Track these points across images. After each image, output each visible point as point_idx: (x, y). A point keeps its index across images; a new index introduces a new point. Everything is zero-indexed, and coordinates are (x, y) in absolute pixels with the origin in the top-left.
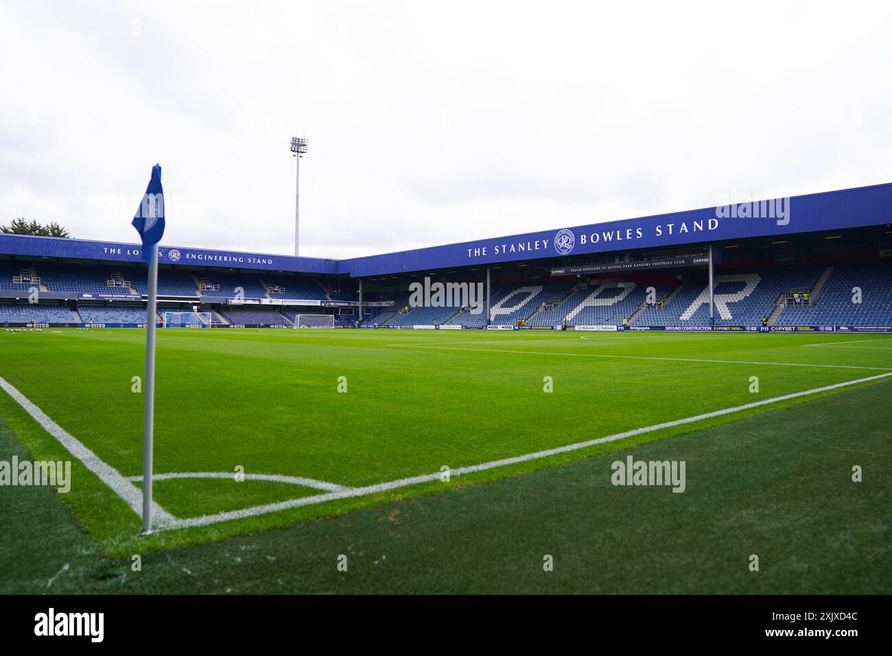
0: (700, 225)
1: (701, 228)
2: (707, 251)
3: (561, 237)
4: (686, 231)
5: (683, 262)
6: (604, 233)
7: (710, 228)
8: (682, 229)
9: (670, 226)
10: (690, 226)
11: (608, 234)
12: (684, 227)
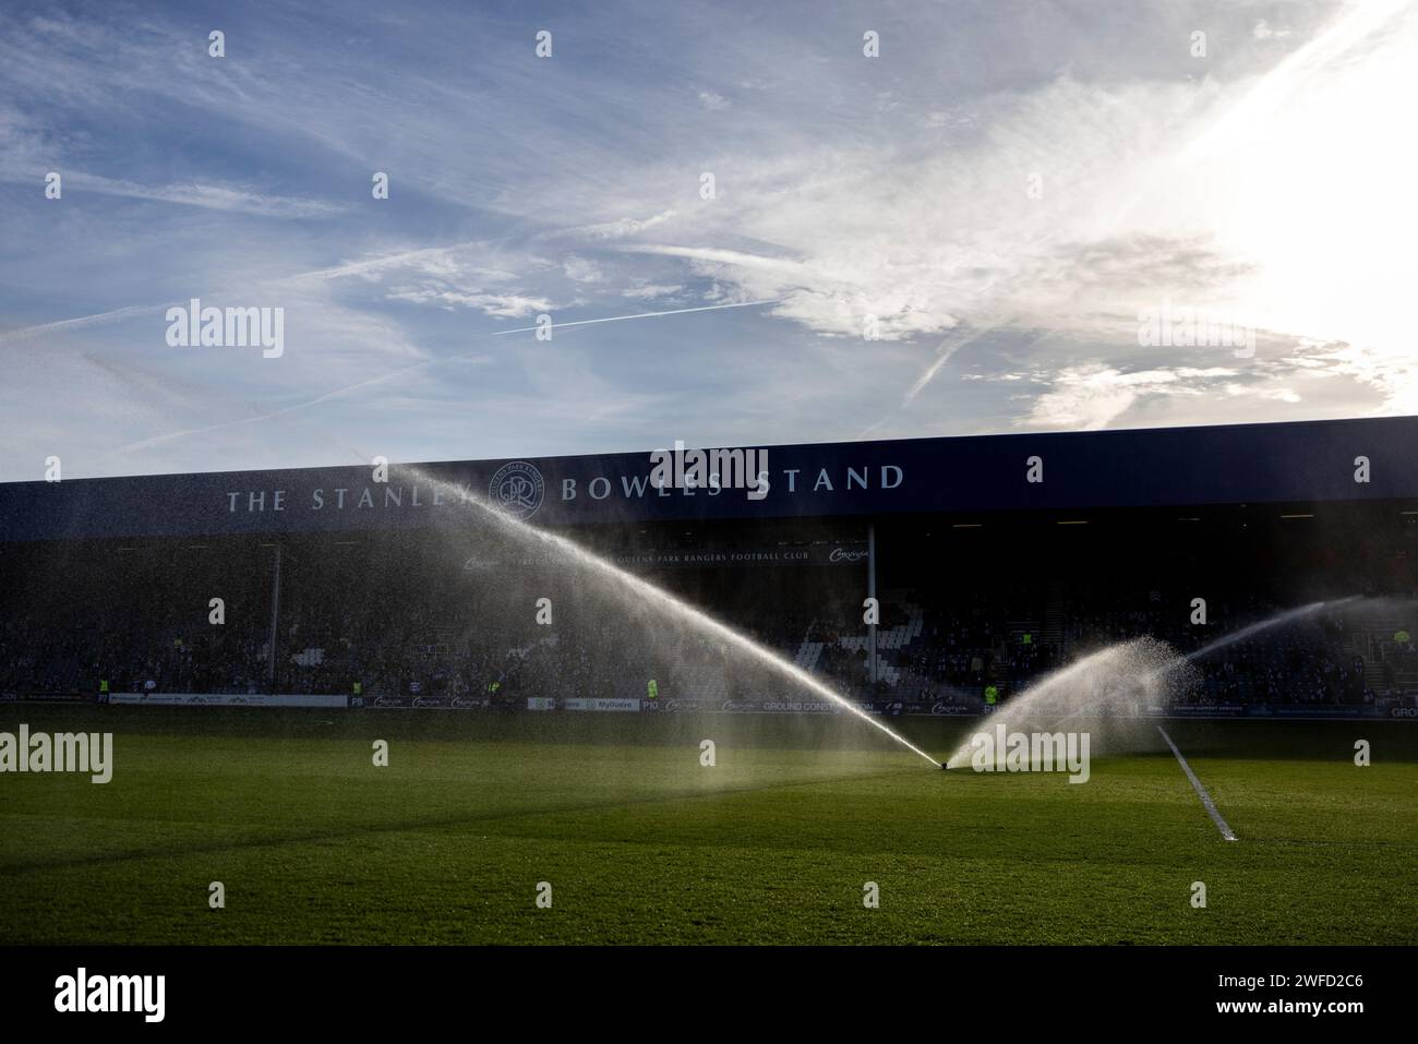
0: (862, 477)
1: (864, 484)
2: (865, 536)
3: (508, 478)
4: (830, 487)
5: (806, 556)
6: (624, 479)
7: (884, 485)
8: (819, 483)
9: (792, 473)
10: (839, 478)
11: (636, 480)
12: (824, 478)
